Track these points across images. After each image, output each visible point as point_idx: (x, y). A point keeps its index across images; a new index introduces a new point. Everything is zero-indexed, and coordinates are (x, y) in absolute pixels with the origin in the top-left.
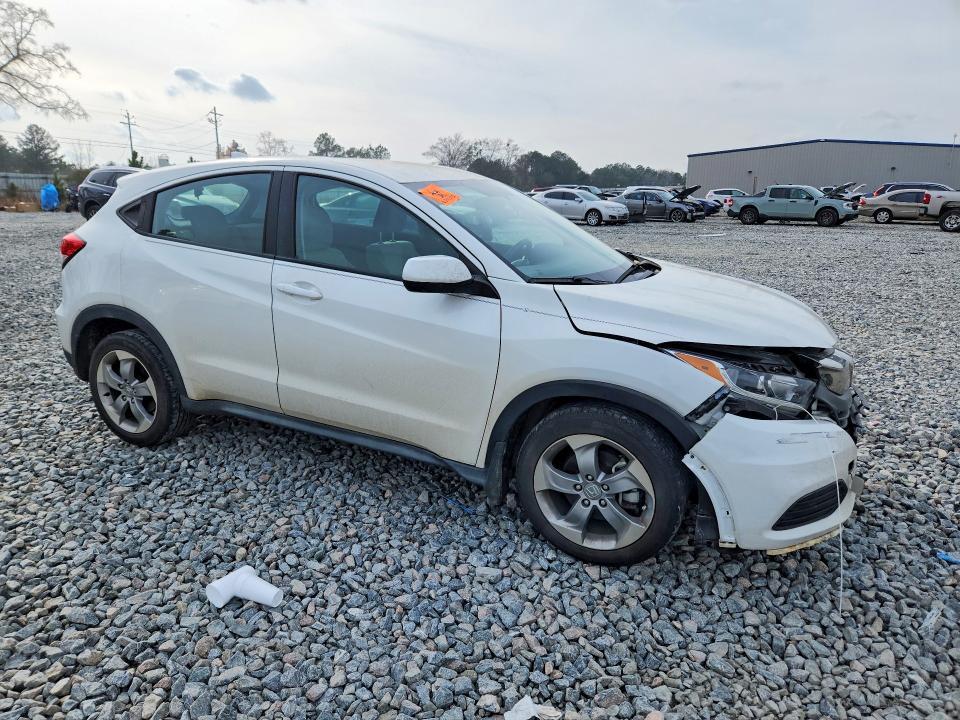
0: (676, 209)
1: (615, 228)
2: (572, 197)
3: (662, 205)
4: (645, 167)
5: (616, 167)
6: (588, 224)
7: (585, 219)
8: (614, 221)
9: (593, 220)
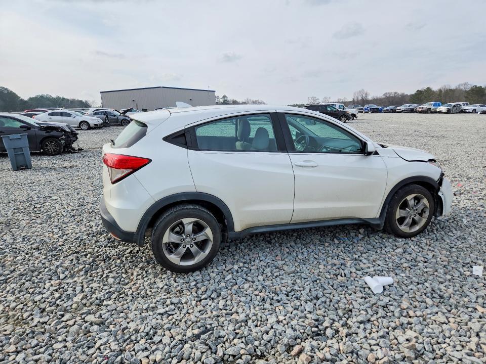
0: (124, 119)
1: (97, 131)
2: (69, 115)
3: (116, 117)
4: (61, 96)
5: (42, 97)
6: (82, 129)
7: (80, 126)
8: (96, 127)
9: (85, 127)
